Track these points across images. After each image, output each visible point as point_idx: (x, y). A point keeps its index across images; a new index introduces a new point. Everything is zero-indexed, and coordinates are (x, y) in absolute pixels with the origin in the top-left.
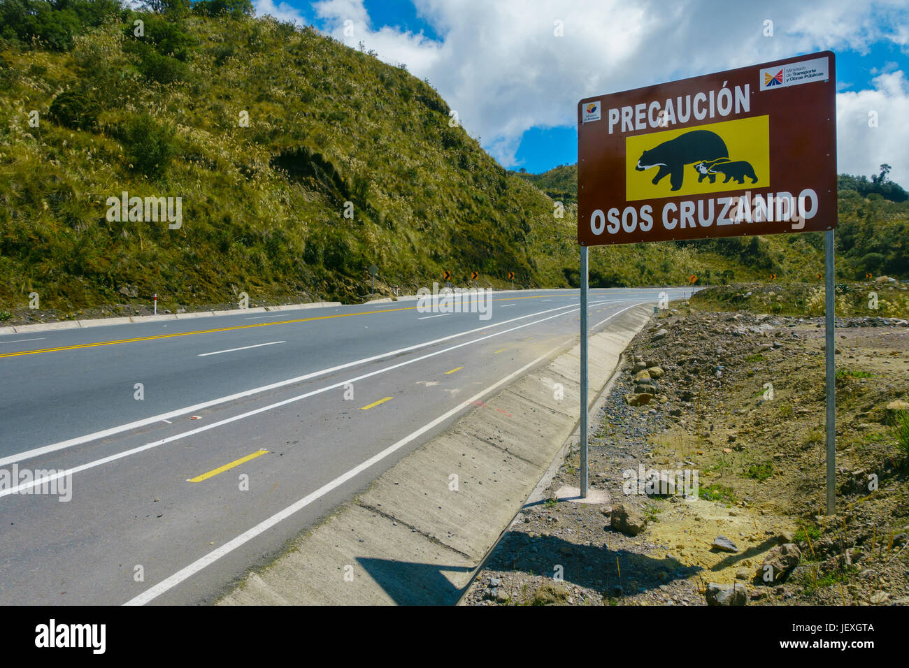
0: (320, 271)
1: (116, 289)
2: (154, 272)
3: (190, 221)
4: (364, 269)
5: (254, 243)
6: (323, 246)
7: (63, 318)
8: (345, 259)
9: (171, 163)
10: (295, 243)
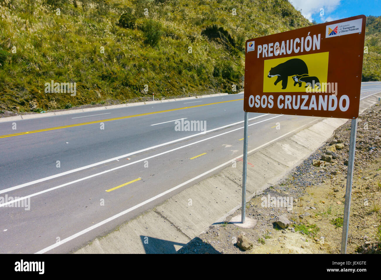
0: (220, 79)
1: (140, 91)
2: (153, 84)
3: (167, 62)
4: (239, 78)
5: (192, 70)
6: (222, 69)
7: (122, 103)
8: (231, 74)
9: (160, 38)
10: (209, 69)
